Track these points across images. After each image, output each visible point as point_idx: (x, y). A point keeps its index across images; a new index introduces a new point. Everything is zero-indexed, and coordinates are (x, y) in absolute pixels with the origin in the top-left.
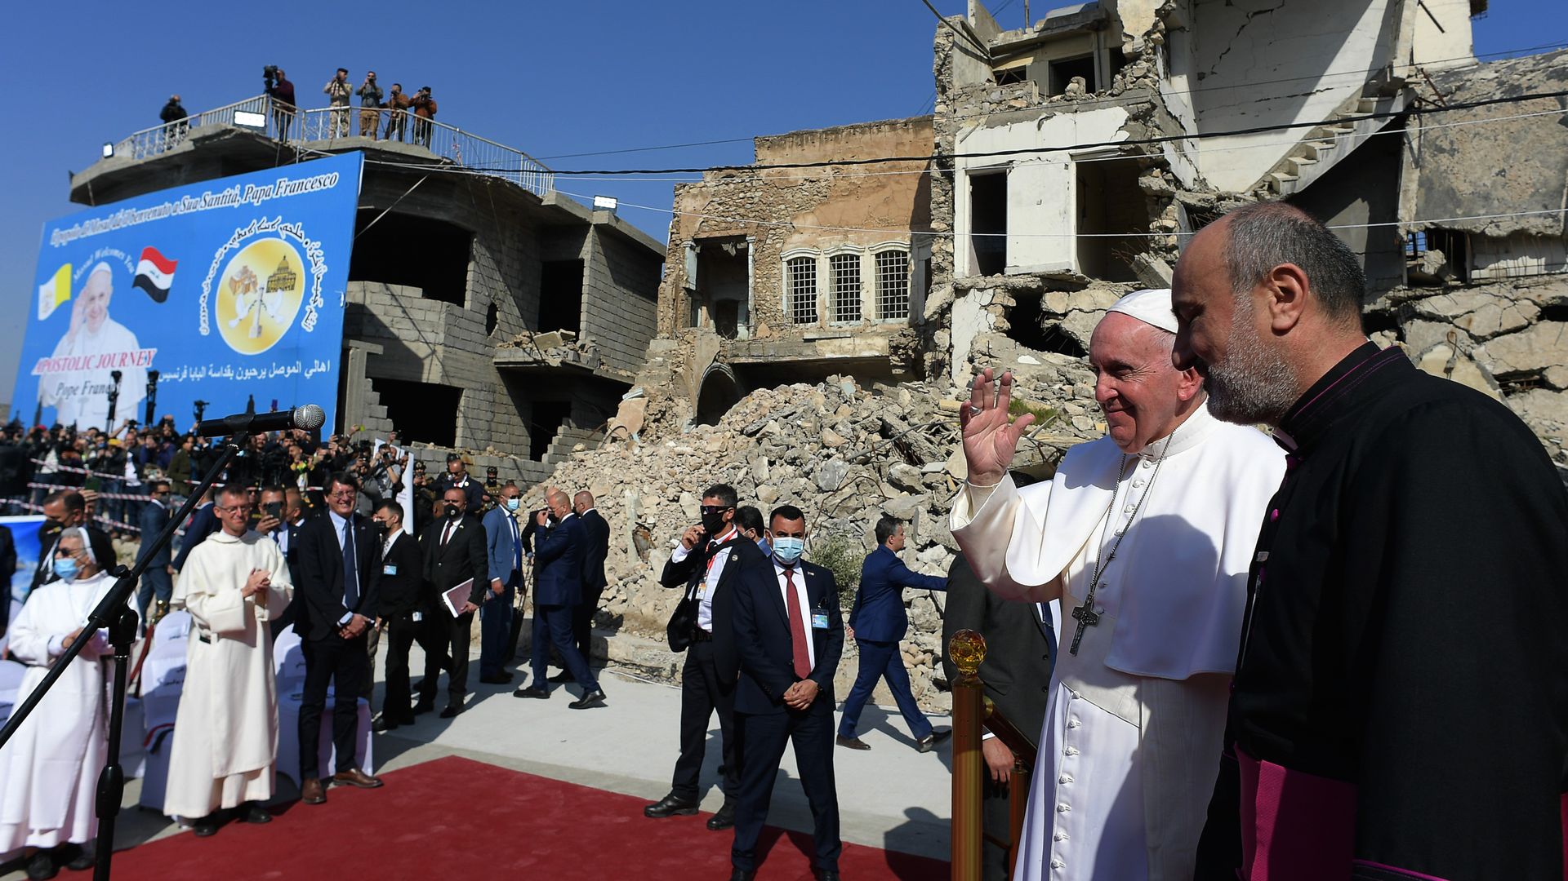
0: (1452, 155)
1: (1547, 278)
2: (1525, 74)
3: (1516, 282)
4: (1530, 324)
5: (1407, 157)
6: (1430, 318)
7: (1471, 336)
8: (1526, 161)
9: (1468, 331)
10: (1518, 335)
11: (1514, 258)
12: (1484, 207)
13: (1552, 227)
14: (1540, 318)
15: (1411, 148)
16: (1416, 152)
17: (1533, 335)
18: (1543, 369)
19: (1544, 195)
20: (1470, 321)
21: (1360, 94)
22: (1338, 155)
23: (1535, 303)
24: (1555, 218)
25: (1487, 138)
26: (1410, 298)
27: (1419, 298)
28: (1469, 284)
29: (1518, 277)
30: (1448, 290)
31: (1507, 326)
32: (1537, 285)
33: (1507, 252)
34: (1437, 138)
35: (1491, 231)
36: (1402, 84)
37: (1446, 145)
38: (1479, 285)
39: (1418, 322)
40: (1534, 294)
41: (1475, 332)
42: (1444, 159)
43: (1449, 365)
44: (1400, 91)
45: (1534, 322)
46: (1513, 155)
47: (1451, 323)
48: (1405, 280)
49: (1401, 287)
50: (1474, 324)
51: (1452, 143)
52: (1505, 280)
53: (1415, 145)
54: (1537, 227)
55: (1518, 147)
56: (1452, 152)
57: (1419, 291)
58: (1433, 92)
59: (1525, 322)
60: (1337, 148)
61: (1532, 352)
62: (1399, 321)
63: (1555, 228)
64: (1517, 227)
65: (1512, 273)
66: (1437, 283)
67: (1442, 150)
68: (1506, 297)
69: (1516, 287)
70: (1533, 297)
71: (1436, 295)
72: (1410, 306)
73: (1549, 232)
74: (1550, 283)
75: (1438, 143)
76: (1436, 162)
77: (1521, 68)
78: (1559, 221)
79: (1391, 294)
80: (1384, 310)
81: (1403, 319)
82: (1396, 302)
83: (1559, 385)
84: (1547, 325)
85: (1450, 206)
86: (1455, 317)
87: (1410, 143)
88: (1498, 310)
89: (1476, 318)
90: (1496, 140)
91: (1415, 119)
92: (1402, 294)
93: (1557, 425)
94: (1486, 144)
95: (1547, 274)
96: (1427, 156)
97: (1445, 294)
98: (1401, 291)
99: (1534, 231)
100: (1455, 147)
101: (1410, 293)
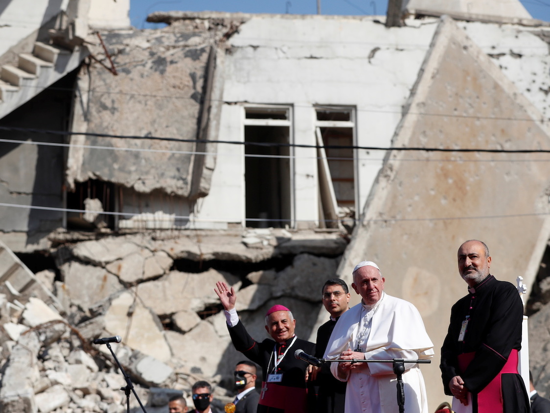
0: (113, 113)
1: (176, 233)
2: (168, 48)
3: (153, 234)
4: (165, 273)
5: (78, 110)
6: (86, 262)
7: (121, 282)
8: (167, 127)
9: (118, 277)
10: (156, 283)
11: (153, 212)
12: (134, 164)
13: (182, 188)
14: (172, 269)
15: (81, 102)
16: (85, 105)
17: (167, 283)
18: (173, 314)
19: (178, 159)
20: (119, 268)
21: (35, 36)
22: (21, 99)
23: (169, 255)
24: (185, 180)
25: (140, 102)
26: (67, 241)
27: (75, 241)
28: (117, 233)
29: (154, 230)
30: (100, 236)
31: (149, 274)
32: (170, 238)
33: (147, 206)
34: (102, 95)
35: (139, 187)
36: (80, 42)
37: (109, 104)
38: (124, 234)
39: (76, 265)
40: (168, 246)
41: (126, 278)
42: (106, 115)
43: (131, 310)
44: (77, 48)
45: (167, 272)
46: (158, 120)
47: (104, 268)
48: (65, 223)
49: (61, 230)
50: (123, 270)
51: (113, 102)
52: (144, 231)
53: (85, 98)
54: (171, 187)
55: (161, 113)
56: (113, 110)
57: (76, 235)
58: (102, 51)
59: (161, 272)
60: (20, 93)
61: (165, 299)
62: (57, 262)
63: (185, 190)
64: (158, 186)
65: (151, 225)
66: (91, 230)
67: (104, 107)
68: (147, 248)
69: (154, 239)
70: (168, 249)
71: (90, 240)
72: (67, 249)
73: (180, 192)
74: (178, 237)
75: (103, 100)
76: (100, 118)
77: (166, 43)
78: (186, 183)
79: (52, 235)
80: (45, 251)
81: (61, 260)
82: (56, 243)
83: (184, 327)
84: (178, 277)
85: (109, 160)
86: (107, 263)
87: (81, 97)
88: (141, 259)
89: (125, 264)
90: (146, 105)
91: (85, 74)
92: (61, 237)
93: (183, 363)
94: (139, 107)
95: (176, 229)
96: (93, 111)
97: (97, 239)
98: (61, 234)
99: (169, 191)
100: (116, 105)
101: (68, 237)
